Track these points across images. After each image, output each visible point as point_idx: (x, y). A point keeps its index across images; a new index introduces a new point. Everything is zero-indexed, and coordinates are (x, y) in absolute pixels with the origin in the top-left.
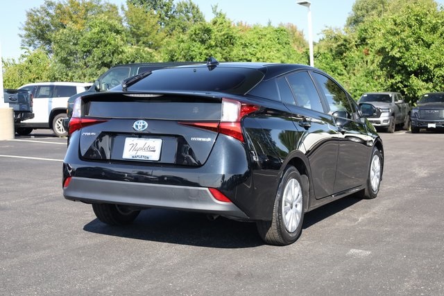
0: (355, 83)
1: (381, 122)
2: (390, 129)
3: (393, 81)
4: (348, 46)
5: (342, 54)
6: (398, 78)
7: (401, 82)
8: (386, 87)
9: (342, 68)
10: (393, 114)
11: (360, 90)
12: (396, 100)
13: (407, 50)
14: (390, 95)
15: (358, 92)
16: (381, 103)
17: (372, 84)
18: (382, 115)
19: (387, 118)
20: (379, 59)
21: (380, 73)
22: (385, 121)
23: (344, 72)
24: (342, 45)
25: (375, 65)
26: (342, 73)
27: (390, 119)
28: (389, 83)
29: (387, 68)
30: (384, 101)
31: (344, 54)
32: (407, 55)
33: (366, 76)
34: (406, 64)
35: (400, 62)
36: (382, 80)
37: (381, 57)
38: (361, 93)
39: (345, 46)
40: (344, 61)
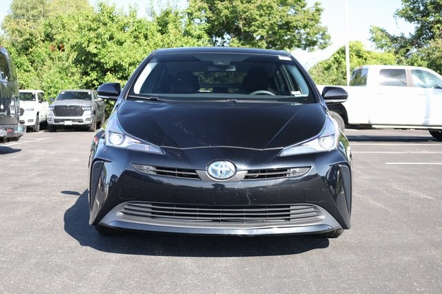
0: (49, 80)
1: (84, 121)
2: (92, 128)
3: (89, 78)
4: (35, 41)
5: (27, 49)
6: (94, 75)
7: (97, 80)
8: (80, 85)
9: (28, 64)
10: (94, 113)
11: (55, 87)
12: (95, 98)
13: (104, 47)
14: (89, 93)
15: (52, 89)
16: (81, 100)
17: (66, 81)
18: (85, 113)
19: (90, 117)
20: (74, 55)
21: (74, 70)
22: (87, 119)
23: (31, 68)
24: (27, 40)
25: (70, 60)
26: (28, 69)
27: (93, 118)
28: (84, 81)
29: (81, 65)
30: (83, 98)
31: (30, 49)
32: (103, 51)
33: (60, 72)
34: (102, 60)
35: (97, 59)
36: (77, 77)
37: (76, 53)
38: (56, 90)
39: (31, 40)
40: (30, 57)
